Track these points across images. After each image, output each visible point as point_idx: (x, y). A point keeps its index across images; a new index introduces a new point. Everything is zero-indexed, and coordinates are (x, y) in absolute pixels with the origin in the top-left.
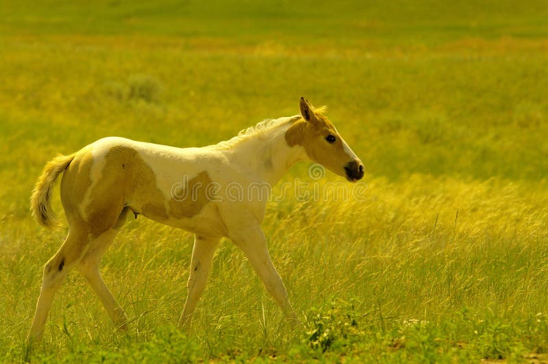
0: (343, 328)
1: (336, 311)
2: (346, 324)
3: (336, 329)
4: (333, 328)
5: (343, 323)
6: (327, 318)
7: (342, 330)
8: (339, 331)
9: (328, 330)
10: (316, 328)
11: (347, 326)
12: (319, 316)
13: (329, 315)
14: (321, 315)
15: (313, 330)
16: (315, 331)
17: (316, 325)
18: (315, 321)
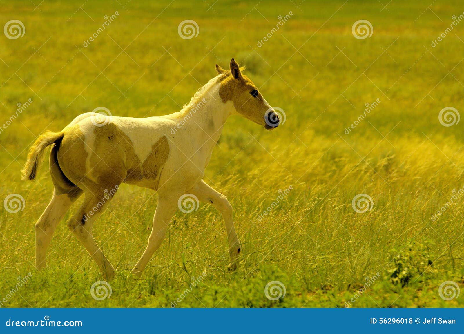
0: (419, 266)
1: (413, 253)
2: (422, 263)
3: (413, 268)
4: (411, 267)
5: (419, 263)
6: (406, 258)
7: (418, 268)
8: (416, 269)
9: (406, 269)
10: (396, 267)
11: (423, 266)
12: (398, 256)
13: (407, 256)
14: (401, 256)
15: (394, 268)
16: (395, 269)
17: (396, 264)
18: (395, 260)
